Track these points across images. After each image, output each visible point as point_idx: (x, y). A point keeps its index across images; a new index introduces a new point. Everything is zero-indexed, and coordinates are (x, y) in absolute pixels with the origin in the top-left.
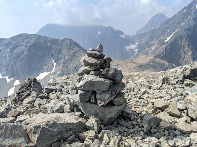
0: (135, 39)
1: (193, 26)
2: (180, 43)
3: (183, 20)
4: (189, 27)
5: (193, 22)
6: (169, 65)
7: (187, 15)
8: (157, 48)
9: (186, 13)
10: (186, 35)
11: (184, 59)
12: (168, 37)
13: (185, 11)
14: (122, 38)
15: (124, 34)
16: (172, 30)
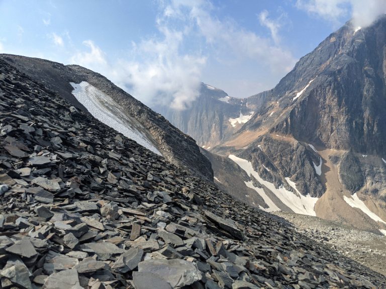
0: (248, 105)
1: (346, 65)
2: (322, 100)
3: (330, 56)
4: (338, 68)
5: (346, 59)
6: (299, 144)
7: (337, 48)
8: (277, 114)
9: (335, 44)
10: (333, 84)
11: (332, 132)
12: (299, 92)
13: (333, 39)
14: (223, 103)
15: (227, 95)
16: (308, 78)
